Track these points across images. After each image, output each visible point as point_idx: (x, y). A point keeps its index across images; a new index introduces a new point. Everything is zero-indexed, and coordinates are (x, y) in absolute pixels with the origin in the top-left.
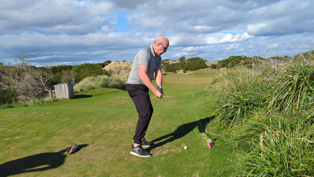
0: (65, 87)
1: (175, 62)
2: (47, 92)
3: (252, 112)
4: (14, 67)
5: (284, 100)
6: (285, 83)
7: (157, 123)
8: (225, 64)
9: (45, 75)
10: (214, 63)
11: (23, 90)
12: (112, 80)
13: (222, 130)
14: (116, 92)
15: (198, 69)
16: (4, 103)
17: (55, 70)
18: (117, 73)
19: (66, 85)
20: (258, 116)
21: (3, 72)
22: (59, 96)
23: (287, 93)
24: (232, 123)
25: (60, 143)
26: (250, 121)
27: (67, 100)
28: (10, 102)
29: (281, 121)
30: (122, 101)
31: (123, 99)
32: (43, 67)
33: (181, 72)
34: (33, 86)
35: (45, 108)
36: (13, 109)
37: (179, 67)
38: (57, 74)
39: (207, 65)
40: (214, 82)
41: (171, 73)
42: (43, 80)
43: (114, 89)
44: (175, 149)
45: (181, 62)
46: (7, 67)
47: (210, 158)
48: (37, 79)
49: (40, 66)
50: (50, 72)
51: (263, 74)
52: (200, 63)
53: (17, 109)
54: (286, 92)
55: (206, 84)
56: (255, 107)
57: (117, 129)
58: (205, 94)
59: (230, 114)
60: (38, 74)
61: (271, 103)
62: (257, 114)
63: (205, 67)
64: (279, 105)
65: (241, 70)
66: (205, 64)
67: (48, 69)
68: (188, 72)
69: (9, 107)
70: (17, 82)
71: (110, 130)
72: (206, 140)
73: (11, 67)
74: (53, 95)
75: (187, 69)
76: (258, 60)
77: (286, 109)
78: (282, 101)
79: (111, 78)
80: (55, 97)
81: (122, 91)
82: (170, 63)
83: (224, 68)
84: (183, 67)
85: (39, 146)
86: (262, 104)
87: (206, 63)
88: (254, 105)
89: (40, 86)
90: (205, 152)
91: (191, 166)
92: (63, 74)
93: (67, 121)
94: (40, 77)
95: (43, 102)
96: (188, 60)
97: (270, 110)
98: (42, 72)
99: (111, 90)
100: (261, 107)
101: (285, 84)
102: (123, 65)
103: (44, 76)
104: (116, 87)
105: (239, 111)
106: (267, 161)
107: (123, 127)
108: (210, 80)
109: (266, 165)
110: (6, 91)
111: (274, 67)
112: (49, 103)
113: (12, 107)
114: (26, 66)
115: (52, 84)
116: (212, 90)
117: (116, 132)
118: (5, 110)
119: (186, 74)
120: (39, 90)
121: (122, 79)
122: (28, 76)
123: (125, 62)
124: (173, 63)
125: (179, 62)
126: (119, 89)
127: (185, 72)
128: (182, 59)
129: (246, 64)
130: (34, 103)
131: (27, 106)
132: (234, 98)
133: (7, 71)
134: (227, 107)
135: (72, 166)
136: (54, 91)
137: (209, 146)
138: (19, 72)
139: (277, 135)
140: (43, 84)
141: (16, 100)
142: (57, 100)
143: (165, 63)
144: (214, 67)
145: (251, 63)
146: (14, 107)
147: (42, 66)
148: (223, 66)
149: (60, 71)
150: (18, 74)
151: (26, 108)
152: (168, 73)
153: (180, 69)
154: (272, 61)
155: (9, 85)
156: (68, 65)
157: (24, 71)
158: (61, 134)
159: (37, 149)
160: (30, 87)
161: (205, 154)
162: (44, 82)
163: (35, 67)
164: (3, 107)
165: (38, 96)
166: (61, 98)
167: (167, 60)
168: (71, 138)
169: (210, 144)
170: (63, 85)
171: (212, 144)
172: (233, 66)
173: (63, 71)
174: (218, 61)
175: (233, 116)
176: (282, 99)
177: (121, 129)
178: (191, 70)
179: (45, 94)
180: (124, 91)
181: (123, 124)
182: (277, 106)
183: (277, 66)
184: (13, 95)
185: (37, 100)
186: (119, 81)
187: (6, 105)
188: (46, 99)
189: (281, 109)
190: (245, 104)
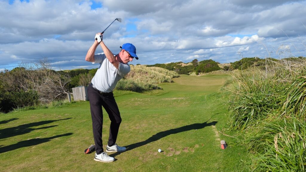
0: (82, 90)
1: (188, 65)
2: (66, 95)
3: (266, 113)
4: (35, 71)
5: (299, 101)
6: (300, 84)
7: (171, 124)
8: (237, 65)
9: (64, 78)
10: (226, 65)
11: (44, 93)
12: (126, 83)
13: (235, 131)
14: (130, 94)
15: (211, 71)
16: (26, 105)
17: (73, 74)
18: (131, 76)
19: (83, 88)
20: (272, 117)
21: (25, 77)
22: (76, 99)
23: (302, 94)
24: (245, 124)
25: (78, 143)
26: (264, 123)
27: (84, 102)
28: (32, 104)
29: (296, 122)
30: (136, 103)
31: (136, 101)
32: (62, 71)
33: (194, 74)
34: (52, 88)
35: (63, 109)
36: (34, 110)
37: (191, 70)
38: (75, 77)
39: (220, 67)
40: (227, 84)
41: (184, 75)
42: (62, 83)
43: (128, 92)
44: (189, 149)
45: (194, 65)
46: (29, 71)
47: (224, 159)
48: (57, 82)
49: (59, 70)
50: (68, 75)
51: (277, 75)
52: (213, 65)
53: (38, 110)
54: (300, 93)
55: (220, 86)
56: (269, 109)
57: (131, 130)
58: (218, 95)
59: (243, 115)
60: (57, 77)
61: (286, 104)
62: (271, 115)
63: (218, 69)
64: (294, 107)
65: (254, 71)
66: (218, 66)
67: (66, 73)
68: (201, 74)
69: (30, 109)
70: (38, 86)
71: (125, 131)
72: (219, 141)
73: (32, 71)
74: (71, 97)
75: (199, 72)
76: (271, 62)
77: (301, 110)
78: (297, 102)
79: (125, 81)
80: (73, 99)
81: (136, 93)
82: (183, 66)
83: (237, 70)
84: (195, 69)
85: (58, 146)
86: (276, 105)
87: (218, 65)
88: (268, 107)
89: (59, 89)
90: (218, 153)
91: (205, 167)
92: (81, 77)
93: (84, 122)
94: (59, 81)
95: (62, 104)
96: (200, 62)
97: (285, 112)
98: (61, 76)
99: (125, 92)
100: (275, 108)
101: (300, 86)
102: (137, 68)
103: (62, 80)
104: (130, 89)
105: (252, 113)
106: (282, 163)
107: (137, 128)
108: (223, 81)
109: (281, 166)
110: (28, 94)
111: (287, 68)
112: (68, 105)
113: (34, 109)
114: (46, 70)
115: (70, 87)
116: (225, 92)
117: (131, 132)
118: (27, 111)
119: (199, 76)
120: (57, 92)
121: (136, 82)
122: (48, 80)
123: (139, 66)
124: (186, 65)
125: (192, 64)
126: (133, 91)
127: (198, 74)
128: (195, 61)
129: (259, 65)
130: (53, 105)
131: (47, 108)
132: (248, 100)
133: (28, 75)
134: (240, 108)
135: (89, 165)
136: (72, 93)
137: (223, 147)
138: (40, 76)
139: (292, 136)
140: (62, 87)
141: (37, 103)
142: (75, 102)
143: (178, 66)
144: (226, 69)
145: (264, 65)
146: (36, 109)
148: (236, 68)
149: (78, 75)
150: (39, 78)
151: (46, 110)
152: (181, 75)
153: (192, 71)
154: (286, 62)
155: (30, 88)
156: (85, 69)
157: (45, 75)
158: (79, 134)
159: (57, 148)
160: (50, 90)
161: (219, 155)
162: (63, 85)
163: (54, 71)
164: (25, 109)
165: (57, 98)
166: (79, 100)
167: (180, 63)
168: (88, 138)
169: (224, 145)
170: (80, 88)
171: (226, 145)
172: (246, 68)
173: (81, 75)
174: (231, 63)
175: (246, 118)
176: (296, 101)
177: (136, 130)
178: (203, 72)
179: (64, 96)
180: (138, 93)
181: (138, 125)
182: (292, 107)
183: (291, 67)
184: (34, 98)
185: (56, 103)
186: (133, 83)
187: (28, 107)
188: (65, 101)
189: (296, 110)
190: (258, 105)
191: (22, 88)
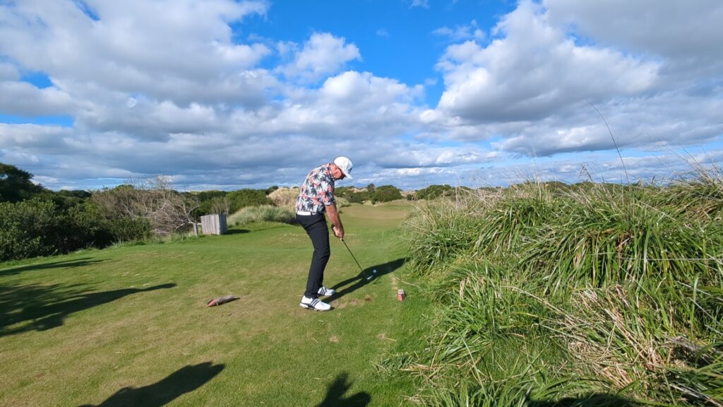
0: (215, 219)
1: (361, 191)
2: (192, 225)
3: (455, 254)
4: (148, 192)
5: (493, 240)
6: (494, 219)
7: (335, 268)
8: (423, 195)
9: (189, 202)
10: (410, 193)
11: (159, 222)
12: (278, 212)
13: (418, 277)
14: (282, 227)
15: (391, 200)
16: (132, 238)
17: (203, 197)
18: (284, 203)
19: (217, 216)
20: (461, 259)
21: (133, 198)
22: (206, 231)
23: (497, 231)
24: (429, 268)
25: (204, 293)
26: (452, 267)
27: (216, 235)
28: (140, 237)
29: (488, 265)
30: (290, 239)
31: (291, 237)
32: (187, 193)
33: (369, 203)
34: (173, 216)
35: (187, 246)
36: (144, 246)
37: (366, 197)
38: (205, 202)
39: (402, 195)
40: (411, 216)
41: (354, 204)
42: (186, 209)
43: (280, 224)
44: (357, 302)
45: (369, 191)
46: (139, 191)
47: (401, 314)
48: (179, 207)
49: (184, 191)
50: (196, 199)
51: (469, 208)
52: (394, 193)
53: (149, 246)
54: (494, 231)
55: (402, 219)
56: (459, 249)
57: (281, 276)
58: (398, 231)
59: (428, 257)
60: (179, 201)
61: (478, 243)
62: (460, 257)
63: (401, 197)
64: (487, 247)
65: (443, 201)
66: (400, 194)
67: (194, 195)
68: (378, 204)
69: (137, 244)
70: (151, 211)
71: (271, 276)
72: (397, 291)
73: (144, 191)
74: (199, 229)
75: (376, 200)
76: (464, 191)
77: (495, 252)
78: (491, 241)
79: (277, 209)
80: (201, 232)
81: (291, 226)
82: (355, 192)
83: (423, 200)
84: (371, 197)
85: (175, 296)
86: (466, 244)
87: (400, 192)
88: (456, 247)
89: (182, 217)
90: (394, 306)
91: (376, 324)
92: (214, 202)
93: (215, 264)
94: (182, 206)
95: (185, 238)
96: (378, 188)
97: (477, 253)
98: (185, 199)
99: (276, 224)
100: (465, 249)
101: (494, 221)
102: (293, 192)
103: (187, 205)
104: (283, 220)
105: (438, 254)
106: (469, 316)
107: (290, 273)
108: (405, 214)
109: (468, 321)
110: (135, 222)
111: (482, 199)
112: (193, 239)
113: (143, 244)
114: (165, 190)
115: (197, 215)
116: (407, 227)
117: (281, 279)
118: (134, 247)
119: (376, 206)
120: (179, 222)
121: (291, 211)
122: (166, 203)
124: (359, 191)
125: (367, 190)
126: (287, 223)
127: (374, 203)
128: (371, 186)
129: (449, 195)
130: (172, 239)
131: (162, 243)
132: (433, 237)
133: (138, 196)
134: (424, 248)
135: (218, 323)
136: (199, 224)
137: (401, 299)
138: (154, 199)
139: (483, 282)
140: (187, 215)
141: (149, 235)
142: (204, 236)
143: (349, 191)
144: (410, 198)
145: (455, 195)
146: (145, 244)
147: (187, 191)
148: (422, 197)
149: (210, 198)
150: (153, 201)
151: (161, 246)
152: (352, 204)
153: (367, 199)
154: (480, 191)
155: (140, 214)
156: (221, 190)
157: (162, 197)
158: (205, 281)
159: (173, 299)
160: (168, 218)
161: (395, 309)
162: (187, 212)
163: (176, 193)
164: (130, 243)
165: (178, 230)
166: (210, 234)
167: (351, 187)
168: (220, 285)
169: (402, 295)
170: (212, 217)
171: (404, 296)
172: (432, 198)
173: (214, 199)
174: (416, 191)
175: (431, 260)
176: (490, 239)
177: (287, 275)
178: (381, 201)
179: (188, 228)
180: (293, 226)
181: (290, 268)
182: (484, 247)
183: (486, 198)
184: (145, 229)
185: (177, 236)
186: (287, 212)
187: (135, 241)
188: (190, 235)
189: (490, 251)
190: (446, 245)
191: (128, 214)
